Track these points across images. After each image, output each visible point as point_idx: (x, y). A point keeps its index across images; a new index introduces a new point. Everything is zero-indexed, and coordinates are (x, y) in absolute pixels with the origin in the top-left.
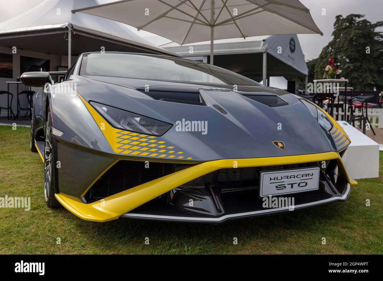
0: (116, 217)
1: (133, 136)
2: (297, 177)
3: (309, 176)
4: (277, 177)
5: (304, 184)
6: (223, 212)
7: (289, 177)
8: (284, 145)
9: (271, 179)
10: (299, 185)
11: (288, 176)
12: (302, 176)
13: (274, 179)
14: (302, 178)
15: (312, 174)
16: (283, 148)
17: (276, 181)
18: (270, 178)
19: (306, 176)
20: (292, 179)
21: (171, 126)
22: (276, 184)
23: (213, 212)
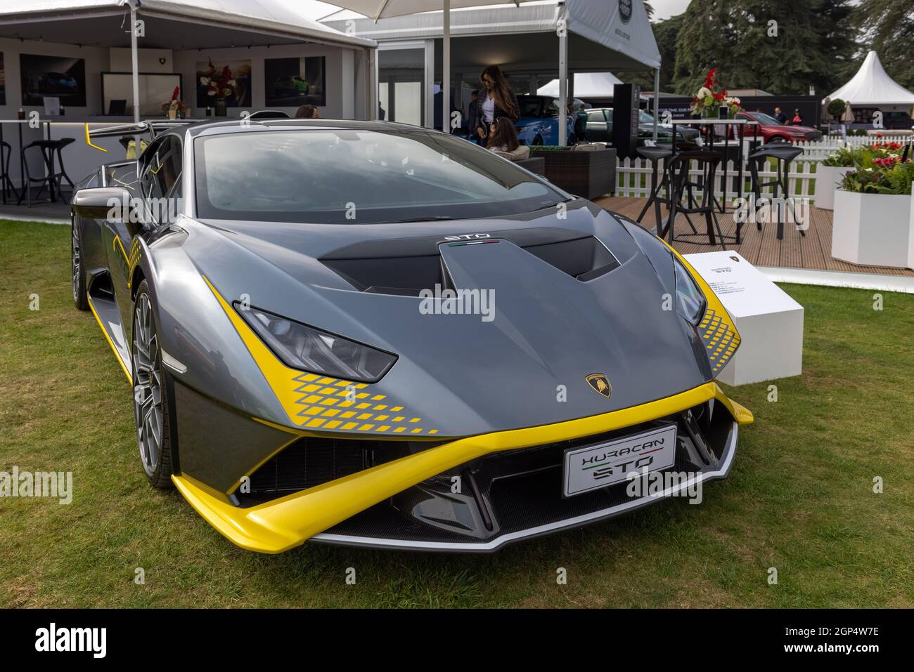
0: (300, 541)
1: (324, 386)
2: (633, 450)
3: (655, 445)
4: (596, 457)
5: (647, 461)
6: (497, 528)
7: (618, 454)
8: (608, 386)
9: (584, 462)
10: (637, 464)
11: (617, 452)
12: (644, 447)
13: (591, 461)
14: (643, 451)
15: (663, 440)
16: (606, 392)
17: (595, 463)
18: (584, 460)
19: (651, 446)
20: (625, 455)
21: (395, 358)
22: (595, 470)
23: (478, 531)
